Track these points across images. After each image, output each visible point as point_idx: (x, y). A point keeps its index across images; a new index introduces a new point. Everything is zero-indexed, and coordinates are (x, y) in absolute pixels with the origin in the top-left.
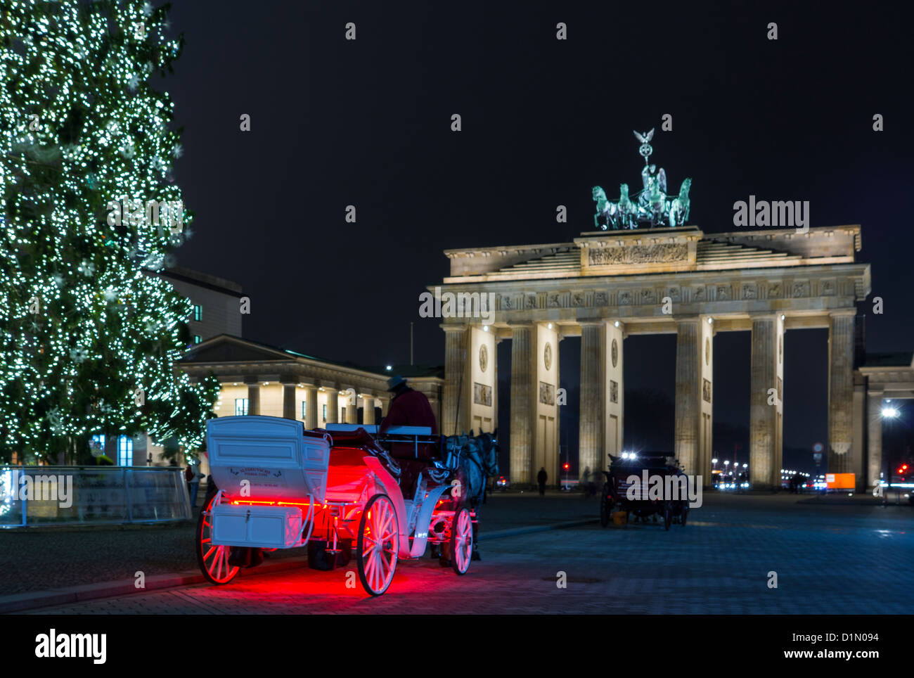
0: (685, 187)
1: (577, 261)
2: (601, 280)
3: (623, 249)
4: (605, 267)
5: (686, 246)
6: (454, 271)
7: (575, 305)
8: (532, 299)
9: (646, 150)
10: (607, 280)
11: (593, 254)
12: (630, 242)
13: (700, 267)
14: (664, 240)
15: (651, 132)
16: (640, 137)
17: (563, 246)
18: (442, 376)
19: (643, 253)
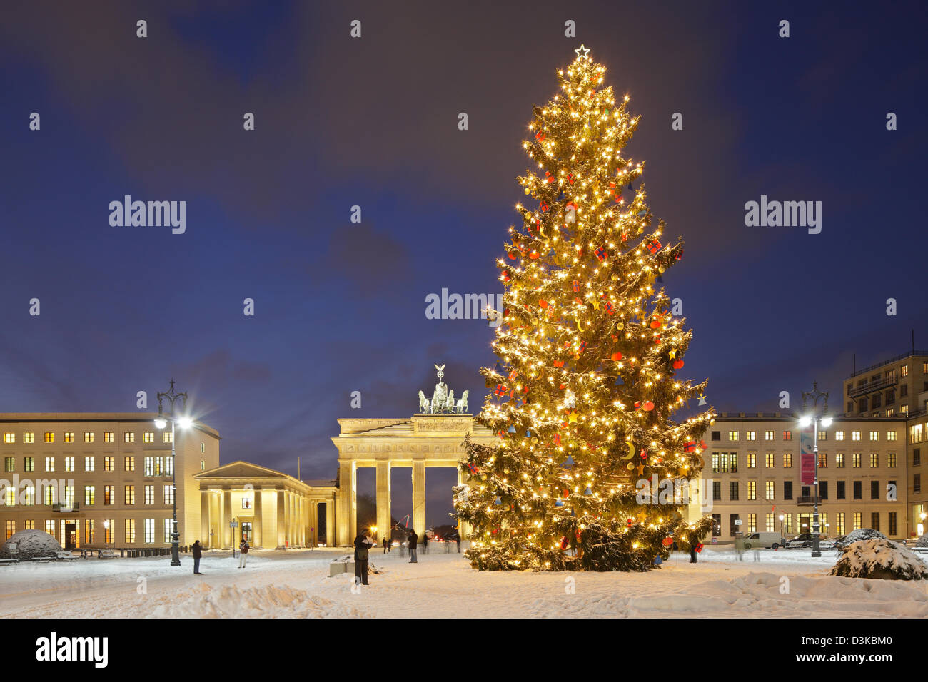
0: (466, 394)
1: (412, 429)
2: (426, 439)
3: (436, 424)
4: (427, 433)
5: (468, 424)
6: (342, 431)
7: (412, 452)
8: (389, 448)
9: (440, 374)
10: (430, 439)
11: (420, 425)
12: (439, 420)
13: (475, 435)
14: (456, 420)
15: (444, 366)
16: (437, 367)
17: (402, 420)
18: (338, 486)
19: (448, 427)
